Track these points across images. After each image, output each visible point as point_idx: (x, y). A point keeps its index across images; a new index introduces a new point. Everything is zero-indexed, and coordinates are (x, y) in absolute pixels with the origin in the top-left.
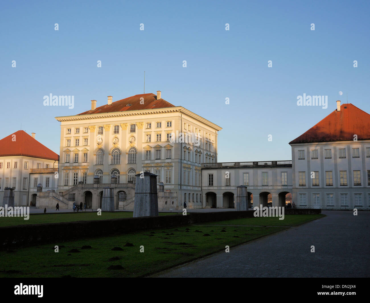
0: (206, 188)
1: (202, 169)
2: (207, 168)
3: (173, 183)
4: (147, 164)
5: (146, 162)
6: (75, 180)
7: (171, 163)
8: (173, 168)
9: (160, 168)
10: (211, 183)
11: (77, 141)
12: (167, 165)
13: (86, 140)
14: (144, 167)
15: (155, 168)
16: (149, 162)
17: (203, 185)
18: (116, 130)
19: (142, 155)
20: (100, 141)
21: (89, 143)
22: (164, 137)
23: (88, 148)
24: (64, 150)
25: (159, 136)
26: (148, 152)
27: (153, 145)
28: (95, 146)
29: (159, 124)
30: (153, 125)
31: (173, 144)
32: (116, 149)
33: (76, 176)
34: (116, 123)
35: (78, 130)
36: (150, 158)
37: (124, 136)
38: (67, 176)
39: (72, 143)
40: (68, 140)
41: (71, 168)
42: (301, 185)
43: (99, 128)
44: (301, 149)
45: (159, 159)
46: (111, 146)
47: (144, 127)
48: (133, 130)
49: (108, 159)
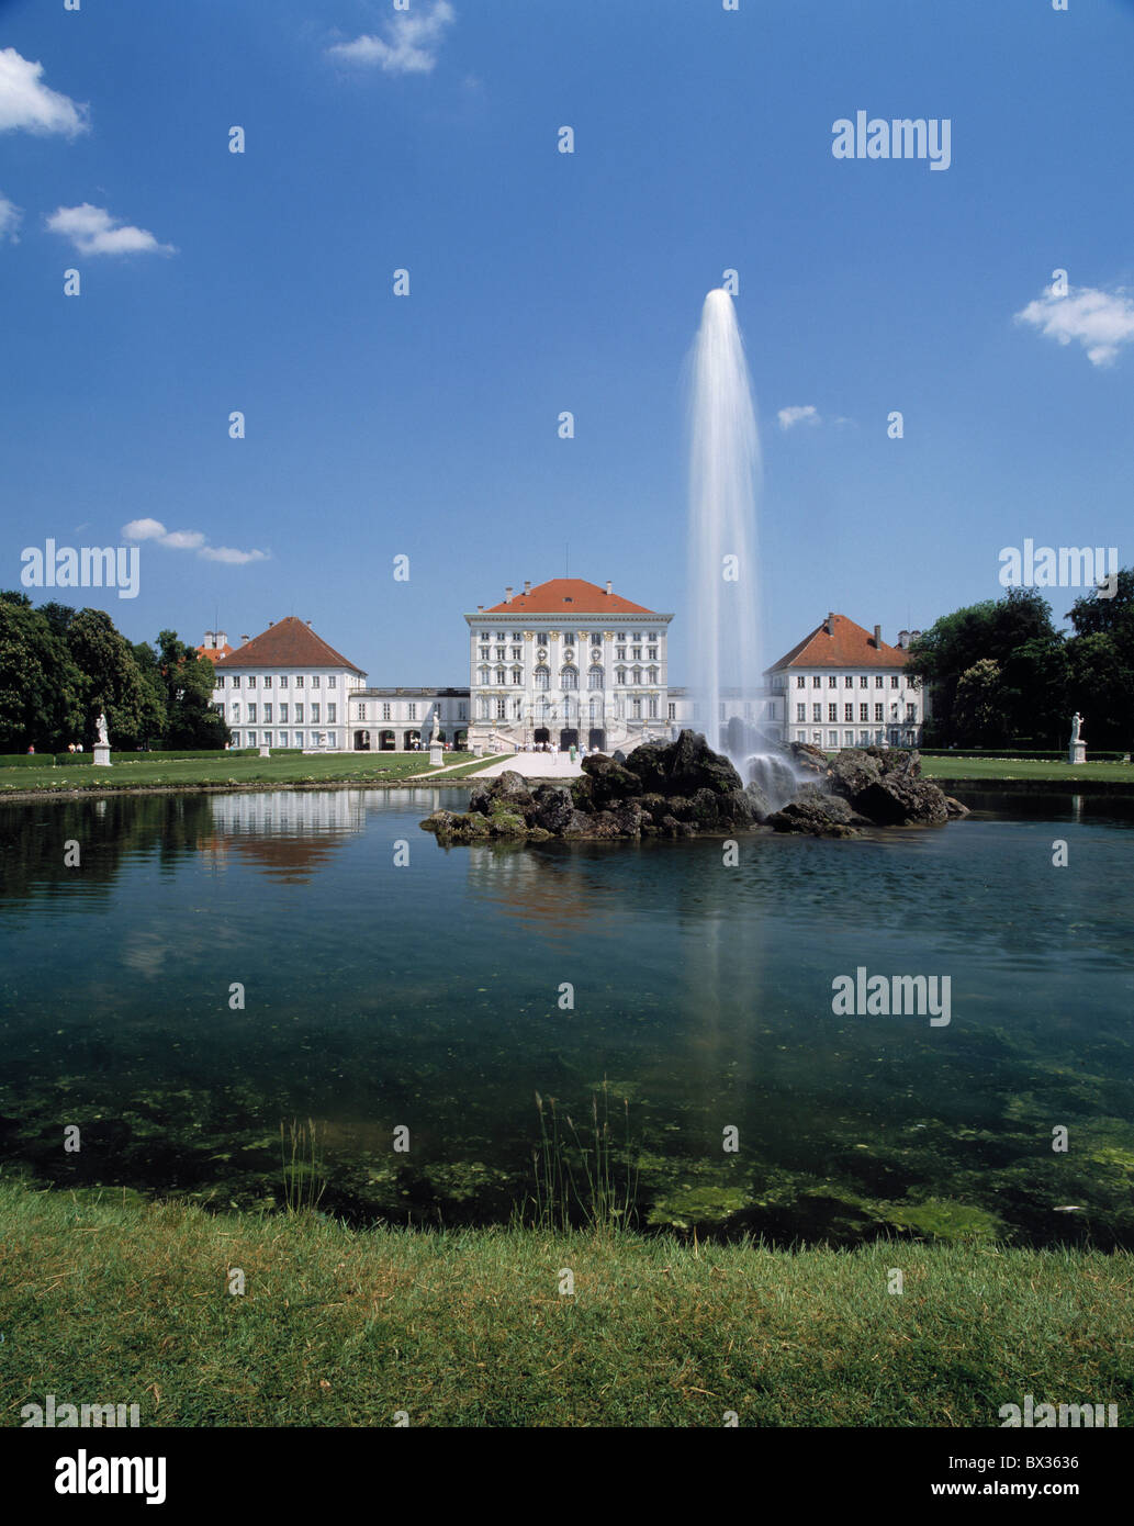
3: (660, 718)
4: (622, 690)
5: (619, 687)
6: (499, 711)
7: (656, 689)
8: (660, 696)
9: (640, 698)
10: (672, 714)
11: (501, 652)
12: (649, 692)
13: (517, 652)
14: (615, 695)
15: (633, 698)
16: (623, 687)
18: (570, 640)
19: (611, 677)
20: (543, 655)
21: (522, 657)
22: (645, 654)
23: (522, 665)
24: (479, 665)
25: (637, 652)
26: (621, 675)
27: (629, 666)
28: (535, 663)
29: (637, 636)
30: (629, 637)
31: (659, 665)
32: (568, 667)
33: (502, 705)
34: (570, 630)
35: (501, 636)
36: (624, 683)
37: (583, 650)
38: (486, 704)
39: (493, 655)
40: (483, 651)
41: (492, 692)
42: (799, 720)
43: (539, 635)
44: (800, 675)
45: (639, 685)
46: (561, 663)
47: (614, 639)
48: (596, 641)
49: (557, 682)
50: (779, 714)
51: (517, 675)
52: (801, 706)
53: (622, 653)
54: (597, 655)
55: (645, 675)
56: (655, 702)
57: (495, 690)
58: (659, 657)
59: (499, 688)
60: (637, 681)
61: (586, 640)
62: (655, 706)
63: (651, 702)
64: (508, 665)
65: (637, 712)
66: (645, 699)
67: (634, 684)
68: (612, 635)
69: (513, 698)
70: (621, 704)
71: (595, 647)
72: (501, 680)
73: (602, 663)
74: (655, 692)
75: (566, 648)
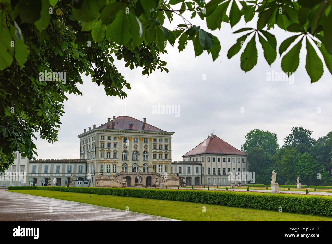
3: (169, 172)
4: (155, 161)
6: (107, 169)
7: (168, 161)
8: (169, 164)
9: (162, 164)
11: (109, 144)
12: (165, 162)
13: (115, 144)
14: (153, 163)
15: (159, 164)
18: (136, 141)
19: (151, 156)
20: (125, 146)
21: (118, 147)
22: (163, 147)
23: (118, 150)
24: (100, 149)
25: (161, 146)
26: (155, 155)
27: (158, 151)
28: (123, 149)
29: (161, 140)
30: (158, 140)
31: (168, 151)
32: (136, 151)
33: (109, 167)
34: (136, 137)
35: (109, 138)
36: (155, 158)
37: (141, 144)
38: (102, 166)
39: (106, 145)
40: (102, 144)
41: (105, 161)
42: (208, 174)
43: (124, 138)
44: (209, 157)
45: (162, 159)
46: (133, 150)
47: (153, 141)
48: (146, 142)
49: (130, 157)
50: (200, 172)
51: (115, 154)
53: (155, 146)
54: (146, 147)
56: (167, 166)
57: (107, 160)
58: (168, 149)
59: (108, 159)
60: (160, 158)
61: (142, 141)
62: (167, 168)
63: (165, 166)
64: (112, 150)
65: (161, 170)
66: (163, 165)
67: (160, 159)
68: (152, 139)
69: (114, 164)
70: (155, 167)
71: (146, 144)
72: (108, 156)
73: (148, 150)
74: (168, 162)
75: (134, 144)
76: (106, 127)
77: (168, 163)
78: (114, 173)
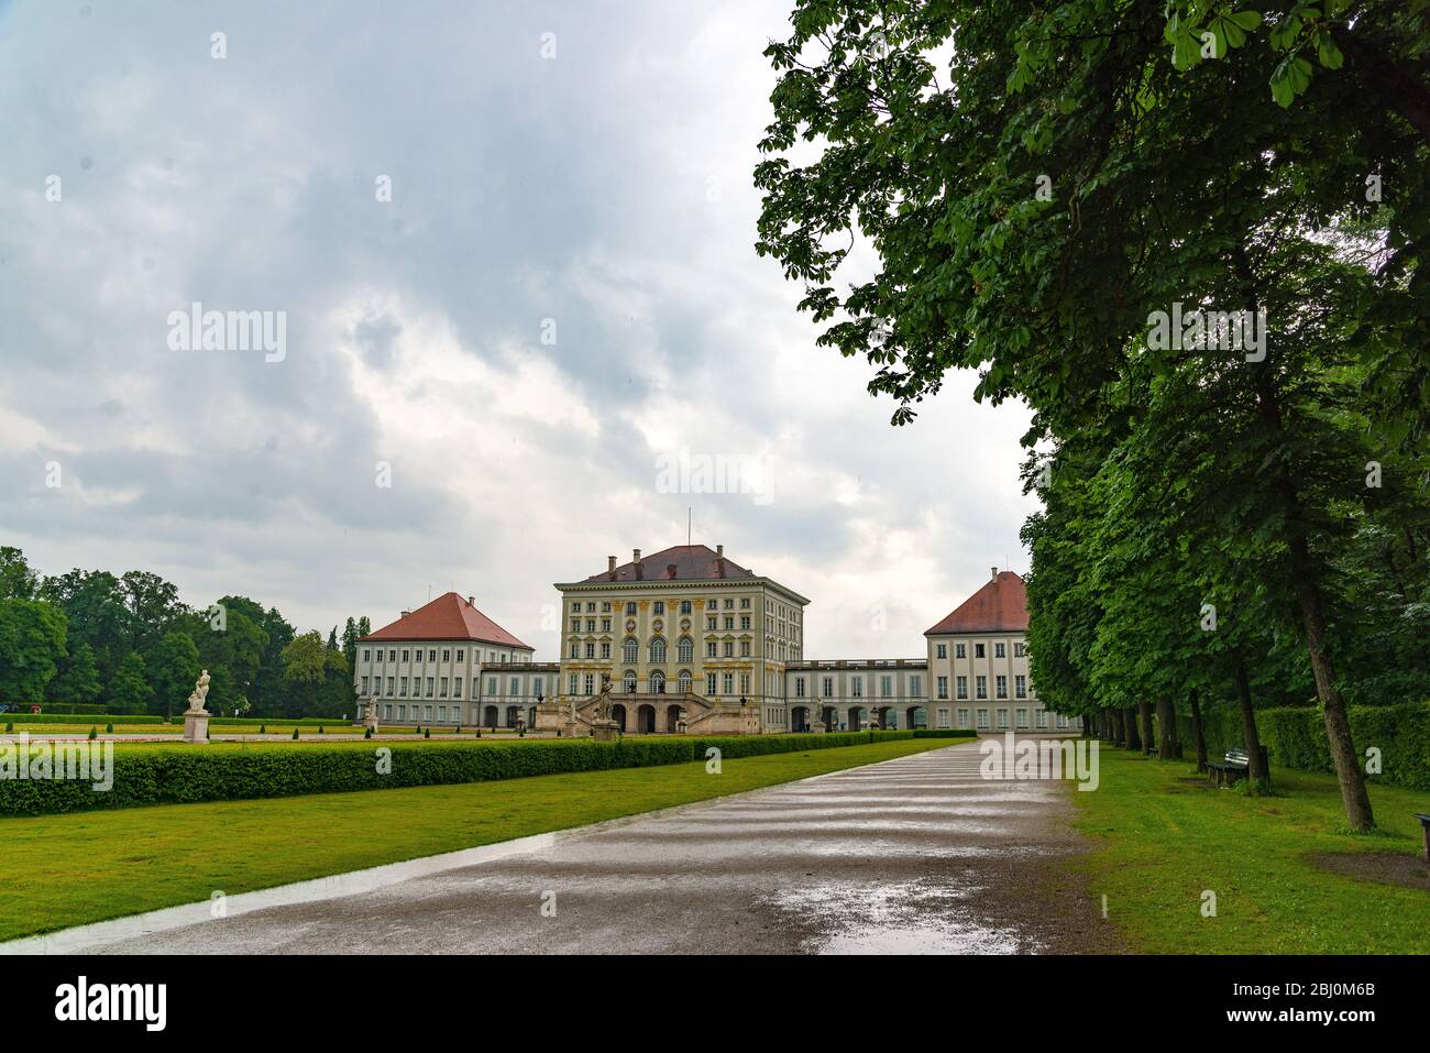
0: (793, 700)
1: (787, 670)
2: (795, 670)
3: (753, 694)
4: (713, 663)
5: (710, 660)
6: (587, 686)
7: (749, 662)
8: (753, 670)
9: (731, 671)
10: (801, 691)
11: (591, 622)
12: (741, 665)
13: (606, 622)
14: (706, 668)
15: (725, 671)
16: (714, 660)
17: (789, 695)
18: (659, 610)
19: (701, 649)
20: (631, 625)
21: (613, 628)
22: (737, 623)
23: (612, 636)
24: (569, 637)
25: (729, 621)
26: (712, 646)
27: (720, 635)
28: (624, 634)
29: (729, 603)
30: (721, 604)
31: (752, 634)
32: (657, 638)
33: (590, 679)
34: (659, 599)
35: (592, 606)
36: (715, 655)
37: (673, 619)
38: (574, 679)
39: (583, 626)
40: (574, 622)
41: (582, 666)
42: (940, 697)
43: (629, 604)
44: (941, 642)
45: (731, 657)
46: (651, 633)
47: (706, 606)
48: (686, 610)
49: (644, 654)
50: (925, 691)
51: (606, 647)
52: (943, 680)
53: (713, 620)
54: (686, 625)
55: (737, 646)
56: (748, 677)
57: (585, 664)
58: (752, 626)
59: (588, 661)
60: (729, 654)
61: (675, 609)
62: (747, 682)
63: (743, 677)
64: (598, 637)
65: (728, 687)
66: (736, 672)
67: (727, 657)
68: (703, 603)
69: (601, 672)
70: (712, 678)
71: (685, 616)
72: (590, 654)
73: (692, 633)
74: (748, 665)
75: (654, 618)
76: (608, 578)
77: (751, 668)
78: (587, 695)
